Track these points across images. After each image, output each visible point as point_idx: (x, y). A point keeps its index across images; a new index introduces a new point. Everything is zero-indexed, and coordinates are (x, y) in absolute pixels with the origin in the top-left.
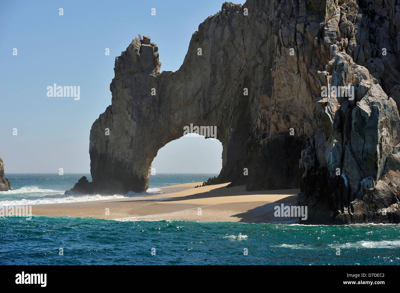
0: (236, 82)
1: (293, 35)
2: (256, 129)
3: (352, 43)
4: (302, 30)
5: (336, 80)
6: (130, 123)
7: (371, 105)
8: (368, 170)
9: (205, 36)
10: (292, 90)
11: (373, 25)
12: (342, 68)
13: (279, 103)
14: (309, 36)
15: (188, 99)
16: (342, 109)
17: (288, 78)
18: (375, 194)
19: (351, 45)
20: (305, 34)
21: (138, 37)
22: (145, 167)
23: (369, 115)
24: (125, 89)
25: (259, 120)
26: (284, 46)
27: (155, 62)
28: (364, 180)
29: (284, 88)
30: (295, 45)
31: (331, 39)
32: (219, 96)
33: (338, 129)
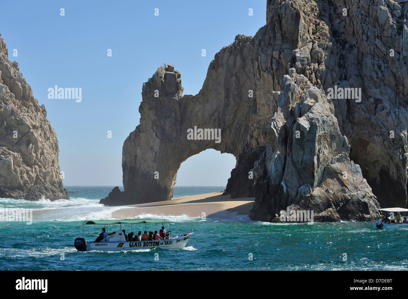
0: (246, 104)
1: (269, 61)
2: (247, 144)
3: (321, 68)
4: (277, 57)
5: (283, 99)
6: (155, 140)
7: (311, 120)
8: (306, 178)
9: (220, 64)
10: (270, 110)
11: (344, 52)
12: (289, 88)
13: (260, 121)
14: (283, 61)
15: (205, 119)
16: (287, 124)
17: (266, 99)
18: (312, 199)
19: (320, 70)
20: (280, 60)
21: (163, 66)
22: (168, 178)
23: (308, 129)
24: (150, 111)
25: (249, 136)
26: (262, 70)
27: (178, 87)
28: (302, 187)
29: (263, 107)
30: (271, 70)
31: (302, 64)
32: (232, 116)
33: (282, 142)
